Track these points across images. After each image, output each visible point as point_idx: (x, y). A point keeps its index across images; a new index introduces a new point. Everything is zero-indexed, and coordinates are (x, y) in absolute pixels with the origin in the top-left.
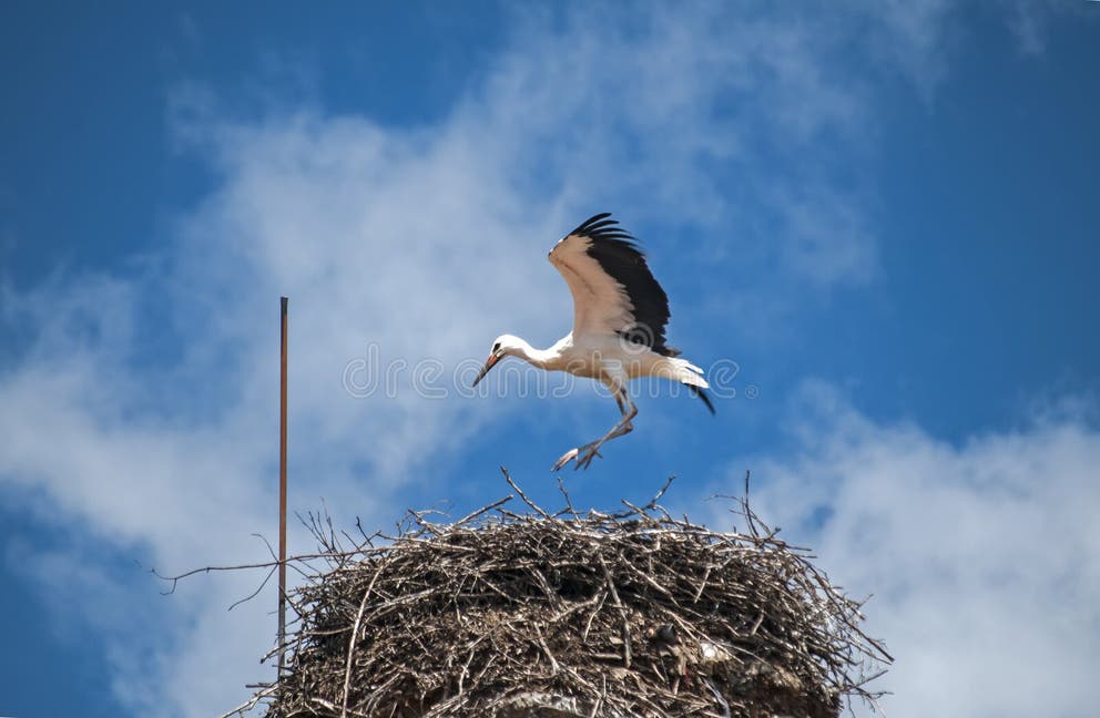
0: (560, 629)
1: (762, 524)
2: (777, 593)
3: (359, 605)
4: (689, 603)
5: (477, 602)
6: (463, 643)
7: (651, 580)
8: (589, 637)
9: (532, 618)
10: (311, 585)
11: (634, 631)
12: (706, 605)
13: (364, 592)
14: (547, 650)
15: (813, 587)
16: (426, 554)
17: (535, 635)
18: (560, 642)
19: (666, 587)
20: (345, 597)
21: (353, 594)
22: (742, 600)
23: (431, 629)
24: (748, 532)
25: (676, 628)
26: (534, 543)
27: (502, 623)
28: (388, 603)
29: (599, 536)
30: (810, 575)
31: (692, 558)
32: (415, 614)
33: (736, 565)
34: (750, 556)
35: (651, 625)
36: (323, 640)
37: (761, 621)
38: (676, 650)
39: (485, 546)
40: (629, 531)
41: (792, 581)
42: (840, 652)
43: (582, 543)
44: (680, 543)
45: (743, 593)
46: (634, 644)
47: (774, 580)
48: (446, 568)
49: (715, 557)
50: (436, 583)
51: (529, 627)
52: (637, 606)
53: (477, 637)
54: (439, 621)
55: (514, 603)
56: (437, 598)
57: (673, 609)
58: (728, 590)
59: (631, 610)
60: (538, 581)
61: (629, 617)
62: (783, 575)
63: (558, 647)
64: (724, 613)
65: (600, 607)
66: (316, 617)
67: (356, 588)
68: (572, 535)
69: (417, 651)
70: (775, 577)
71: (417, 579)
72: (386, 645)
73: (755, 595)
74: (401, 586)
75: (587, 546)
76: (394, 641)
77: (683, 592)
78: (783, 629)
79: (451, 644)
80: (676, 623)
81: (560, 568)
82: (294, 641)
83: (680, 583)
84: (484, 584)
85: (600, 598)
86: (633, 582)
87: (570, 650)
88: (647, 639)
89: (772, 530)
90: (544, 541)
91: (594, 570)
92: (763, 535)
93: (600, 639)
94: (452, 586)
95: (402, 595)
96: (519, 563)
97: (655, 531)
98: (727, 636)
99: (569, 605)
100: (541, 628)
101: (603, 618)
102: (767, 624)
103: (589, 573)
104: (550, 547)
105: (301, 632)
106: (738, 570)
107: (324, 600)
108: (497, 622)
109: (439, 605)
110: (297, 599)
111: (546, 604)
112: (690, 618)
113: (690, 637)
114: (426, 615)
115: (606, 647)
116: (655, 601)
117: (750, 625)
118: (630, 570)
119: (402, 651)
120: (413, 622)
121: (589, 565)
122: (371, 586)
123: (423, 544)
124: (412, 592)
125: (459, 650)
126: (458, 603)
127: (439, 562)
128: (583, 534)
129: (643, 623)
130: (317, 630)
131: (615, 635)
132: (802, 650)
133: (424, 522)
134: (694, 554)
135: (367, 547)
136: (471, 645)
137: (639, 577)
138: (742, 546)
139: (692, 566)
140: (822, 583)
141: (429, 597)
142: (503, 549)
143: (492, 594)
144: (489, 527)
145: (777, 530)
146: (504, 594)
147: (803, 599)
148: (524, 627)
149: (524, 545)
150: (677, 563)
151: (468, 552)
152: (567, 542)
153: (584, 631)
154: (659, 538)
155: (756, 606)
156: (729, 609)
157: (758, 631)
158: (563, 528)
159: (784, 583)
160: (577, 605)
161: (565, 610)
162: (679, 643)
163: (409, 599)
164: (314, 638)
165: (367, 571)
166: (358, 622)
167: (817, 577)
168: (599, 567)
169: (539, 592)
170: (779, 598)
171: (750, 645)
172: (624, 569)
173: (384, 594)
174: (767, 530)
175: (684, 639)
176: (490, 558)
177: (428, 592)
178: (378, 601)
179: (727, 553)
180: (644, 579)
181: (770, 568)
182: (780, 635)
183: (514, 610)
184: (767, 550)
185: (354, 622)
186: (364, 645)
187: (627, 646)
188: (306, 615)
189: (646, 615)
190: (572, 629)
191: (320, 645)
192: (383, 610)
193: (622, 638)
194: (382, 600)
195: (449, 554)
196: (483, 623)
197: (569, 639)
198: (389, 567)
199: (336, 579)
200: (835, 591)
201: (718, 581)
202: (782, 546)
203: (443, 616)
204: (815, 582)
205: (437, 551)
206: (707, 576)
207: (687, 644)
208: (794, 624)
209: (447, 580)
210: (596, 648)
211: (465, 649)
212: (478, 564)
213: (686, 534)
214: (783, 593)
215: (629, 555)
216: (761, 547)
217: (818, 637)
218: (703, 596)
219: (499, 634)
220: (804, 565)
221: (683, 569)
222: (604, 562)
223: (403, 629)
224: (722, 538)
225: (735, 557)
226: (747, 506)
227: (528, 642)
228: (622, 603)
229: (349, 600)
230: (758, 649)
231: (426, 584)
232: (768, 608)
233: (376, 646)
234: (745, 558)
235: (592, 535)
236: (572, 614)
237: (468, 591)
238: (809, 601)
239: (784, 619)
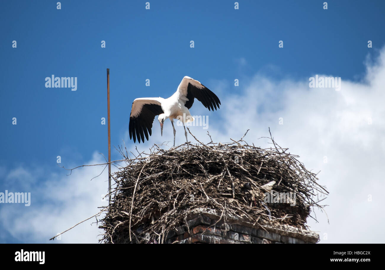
0: (209, 185)
3: (137, 178)
4: (255, 175)
5: (179, 175)
6: (174, 191)
7: (242, 167)
8: (219, 187)
9: (199, 181)
10: (120, 171)
11: (236, 185)
12: (261, 176)
13: (139, 173)
14: (205, 193)
16: (161, 159)
17: (200, 187)
18: (209, 189)
19: (247, 169)
21: (135, 174)
22: (274, 173)
23: (163, 186)
25: (251, 184)
26: (199, 155)
27: (188, 183)
28: (147, 177)
29: (223, 152)
30: (298, 164)
31: (256, 159)
32: (157, 181)
34: (277, 157)
35: (241, 183)
36: (125, 190)
37: (281, 180)
38: (251, 192)
39: (181, 156)
40: (233, 150)
41: (292, 166)
42: (309, 191)
43: (216, 154)
44: (252, 153)
45: (274, 171)
46: (236, 190)
47: (285, 166)
48: (168, 164)
49: (264, 158)
50: (165, 169)
51: (198, 184)
52: (236, 176)
53: (180, 188)
54: (166, 183)
55: (193, 176)
56: (165, 175)
57: (249, 177)
58: (269, 170)
59: (235, 178)
60: (201, 168)
61: (234, 180)
62: (288, 164)
63: (209, 191)
64: (268, 178)
65: (223, 177)
66: (122, 183)
67: (136, 172)
68: (213, 151)
69: (158, 194)
71: (157, 168)
72: (147, 192)
73: (279, 172)
74: (152, 171)
75: (218, 155)
76: (150, 190)
77: (253, 171)
78: (289, 183)
79: (170, 191)
80: (251, 182)
81: (209, 163)
82: (114, 191)
83: (252, 167)
84: (181, 170)
85: (223, 174)
86: (235, 168)
87: (213, 192)
88: (240, 187)
90: (203, 154)
91: (221, 163)
93: (224, 188)
94: (170, 170)
95: (153, 174)
96: (194, 162)
97: (242, 150)
99: (212, 176)
100: (202, 185)
101: (224, 181)
102: (283, 181)
103: (219, 165)
104: (205, 155)
105: (116, 188)
106: (272, 162)
107: (125, 177)
108: (186, 183)
109: (165, 177)
110: (115, 176)
111: (204, 176)
112: (256, 180)
113: (256, 187)
114: (161, 181)
115: (225, 191)
116: (243, 174)
117: (277, 182)
118: (234, 163)
119: (153, 194)
120: (157, 184)
121: (219, 162)
122: (141, 171)
123: (159, 156)
124: (156, 173)
125: (173, 193)
126: (173, 176)
127: (165, 162)
128: (217, 151)
129: (239, 182)
130: (122, 187)
131: (229, 187)
132: (296, 190)
133: (159, 148)
135: (140, 157)
136: (178, 191)
137: (237, 166)
138: (274, 154)
139: (256, 162)
140: (302, 167)
142: (188, 157)
143: (185, 173)
144: (183, 149)
145: (287, 148)
146: (189, 173)
147: (296, 172)
148: (196, 184)
149: (195, 155)
151: (176, 158)
152: (211, 154)
153: (218, 185)
154: (244, 152)
155: (279, 175)
156: (269, 176)
157: (280, 184)
158: (210, 149)
159: (289, 167)
160: (215, 176)
161: (211, 178)
162: (252, 189)
163: (155, 176)
164: (121, 190)
165: (140, 166)
166: (136, 184)
168: (223, 162)
169: (202, 172)
170: (287, 172)
171: (277, 189)
172: (232, 163)
173: (146, 174)
176: (183, 160)
177: (162, 173)
179: (269, 157)
180: (239, 167)
182: (288, 185)
183: (192, 178)
185: (135, 184)
186: (139, 192)
187: (233, 191)
188: (118, 182)
189: (240, 179)
190: (213, 185)
191: (123, 192)
192: (145, 180)
193: (232, 187)
194: (145, 176)
195: (169, 159)
196: (182, 183)
197: (212, 188)
198: (148, 164)
199: (129, 169)
201: (266, 167)
202: (289, 154)
203: (167, 181)
205: (165, 158)
206: (261, 165)
207: (255, 189)
208: (293, 181)
209: (168, 168)
210: (222, 192)
211: (175, 193)
212: (179, 163)
213: (254, 150)
214: (289, 170)
215: (233, 158)
217: (301, 186)
218: (260, 172)
219: (187, 187)
220: (296, 160)
221: (253, 162)
222: (225, 161)
225: (271, 158)
227: (198, 190)
228: (231, 175)
229: (133, 176)
230: (280, 191)
231: (161, 170)
232: (284, 176)
233: (144, 192)
234: (275, 158)
235: (220, 151)
236: (213, 179)
237: (176, 172)
239: (289, 180)
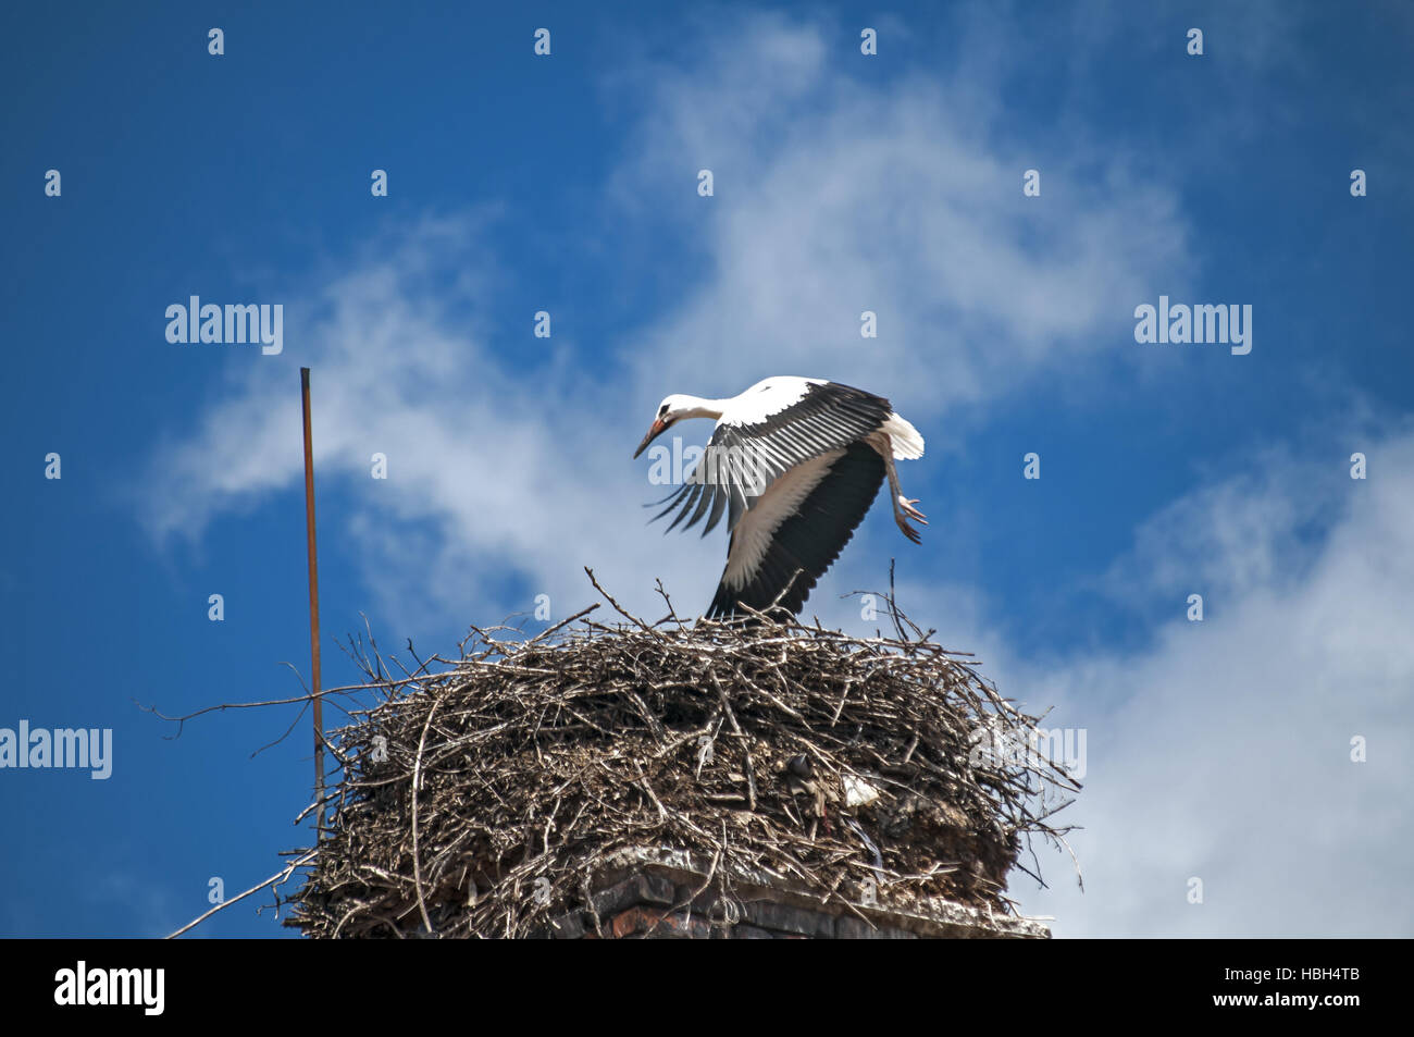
0: (666, 765)
1: (912, 625)
2: (934, 709)
3: (416, 747)
4: (826, 727)
5: (562, 735)
6: (546, 788)
7: (777, 700)
8: (702, 774)
9: (631, 754)
10: (354, 725)
11: (758, 765)
12: (846, 729)
13: (420, 731)
14: (651, 793)
15: (978, 701)
16: (497, 680)
17: (636, 775)
18: (666, 781)
19: (795, 708)
20: (397, 738)
21: (406, 733)
22: (890, 720)
23: (506, 773)
24: (894, 636)
25: (812, 758)
26: (629, 661)
27: (594, 762)
28: (451, 743)
29: (711, 649)
30: (974, 686)
31: (826, 671)
32: (485, 756)
33: (883, 676)
34: (898, 664)
35: (776, 756)
36: (372, 792)
37: (915, 745)
38: (812, 786)
39: (567, 667)
40: (747, 641)
41: (952, 694)
42: (1016, 780)
43: (690, 657)
44: (811, 652)
45: (893, 712)
46: (759, 781)
47: (930, 694)
48: (521, 696)
49: (854, 668)
50: (510, 715)
51: (628, 765)
52: (761, 733)
53: (564, 780)
54: (516, 762)
55: (608, 736)
56: (512, 734)
57: (805, 735)
58: (872, 709)
59: (754, 739)
60: (636, 708)
61: (752, 748)
62: (940, 687)
63: (665, 788)
64: (869, 738)
65: (716, 737)
66: (361, 765)
67: (411, 725)
68: (677, 649)
69: (490, 802)
70: (931, 690)
71: (485, 711)
72: (450, 796)
73: (906, 713)
74: (466, 721)
75: (696, 662)
76: (461, 789)
77: (817, 714)
78: (943, 754)
79: (531, 792)
80: (810, 752)
81: (663, 690)
82: (335, 796)
83: (813, 701)
84: (569, 715)
85: (715, 726)
86: (755, 704)
87: (680, 791)
88: (774, 773)
89: (925, 633)
90: (642, 658)
91: (706, 691)
92: (914, 639)
93: (716, 777)
94: (529, 719)
95: (469, 732)
96: (612, 687)
97: (779, 640)
98: (875, 766)
99: (677, 736)
100: (643, 766)
101: (719, 751)
102: (923, 748)
103: (699, 695)
104: (651, 664)
105: (343, 784)
106: (884, 683)
107: (371, 744)
108: (587, 761)
109: (514, 742)
110: (337, 742)
111: (648, 736)
112: (828, 745)
113: (828, 769)
114: (499, 757)
115: (723, 786)
116: (783, 726)
117: (903, 752)
118: (751, 689)
119: (472, 802)
120: (484, 766)
121: (699, 685)
122: (429, 722)
123: (491, 668)
124: (480, 728)
125: (542, 798)
126: (539, 739)
127: (512, 689)
128: (690, 647)
129: (769, 754)
130: (363, 780)
131: (735, 771)
132: (968, 779)
133: (491, 640)
134: (829, 666)
135: (422, 675)
136: (557, 790)
137: (762, 698)
138: (888, 654)
139: (827, 681)
140: (989, 696)
141: (502, 733)
142: (592, 670)
143: (580, 726)
144: (573, 643)
145: (932, 632)
146: (595, 726)
147: (966, 715)
148: (621, 765)
149: (617, 663)
150: (809, 679)
151: (548, 676)
152: (671, 657)
153: (697, 767)
154: (784, 648)
155: (909, 727)
156: (875, 732)
157: (912, 758)
158: (666, 641)
159: (942, 697)
160: (687, 736)
161: (673, 740)
162: (816, 778)
163: (477, 737)
164: (361, 791)
165: (423, 705)
167: (983, 688)
168: (712, 686)
169: (638, 722)
170: (937, 716)
171: (903, 775)
172: (742, 688)
173: (446, 732)
174: (919, 632)
175: (821, 772)
176: (575, 681)
177: (500, 727)
178: (438, 742)
179: (870, 663)
180: (768, 700)
181: (924, 679)
182: (940, 762)
183: (608, 745)
184: (919, 657)
185: (410, 769)
186: (424, 796)
187: (751, 784)
188: (350, 763)
189: (773, 744)
190: (681, 766)
191: (368, 799)
192: (444, 752)
193: (744, 774)
194: (443, 739)
195: (523, 679)
196: (571, 763)
197: (677, 778)
198: (451, 698)
199: (385, 716)
200: (1005, 704)
201: (861, 698)
202: (939, 651)
203: (520, 756)
204: (980, 694)
205: (509, 676)
206: (846, 692)
207: (825, 778)
208: (957, 747)
209: (523, 711)
210: (713, 788)
211: (549, 796)
212: (561, 689)
213: (819, 642)
214: (942, 710)
215: (748, 671)
216: (912, 654)
218: (842, 717)
219: (591, 775)
220: (966, 674)
221: (816, 685)
222: (718, 681)
223: (470, 774)
224: (863, 645)
225: (880, 667)
226: (893, 604)
227: (628, 784)
228: (742, 731)
229: (402, 741)
230: (914, 781)
231: (497, 717)
232: (924, 729)
233: (438, 798)
234: (893, 669)
235: (701, 647)
236: (681, 746)
237: (549, 724)
238: (975, 719)
239: (943, 742)
